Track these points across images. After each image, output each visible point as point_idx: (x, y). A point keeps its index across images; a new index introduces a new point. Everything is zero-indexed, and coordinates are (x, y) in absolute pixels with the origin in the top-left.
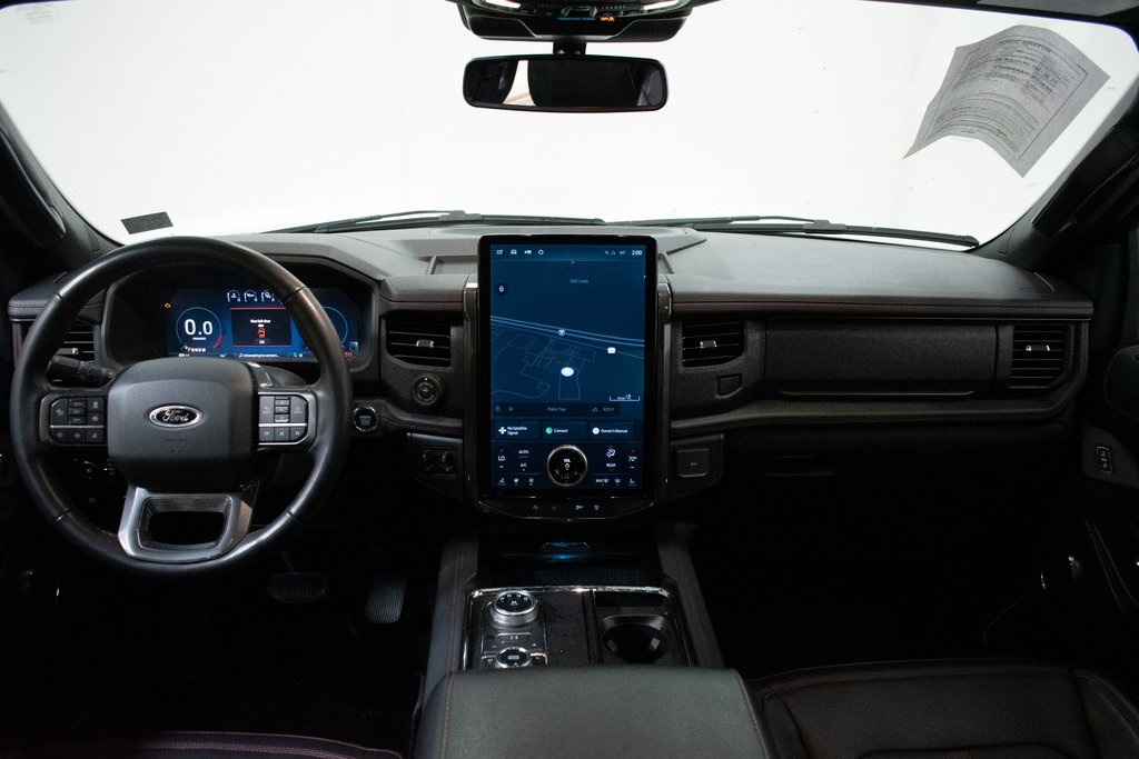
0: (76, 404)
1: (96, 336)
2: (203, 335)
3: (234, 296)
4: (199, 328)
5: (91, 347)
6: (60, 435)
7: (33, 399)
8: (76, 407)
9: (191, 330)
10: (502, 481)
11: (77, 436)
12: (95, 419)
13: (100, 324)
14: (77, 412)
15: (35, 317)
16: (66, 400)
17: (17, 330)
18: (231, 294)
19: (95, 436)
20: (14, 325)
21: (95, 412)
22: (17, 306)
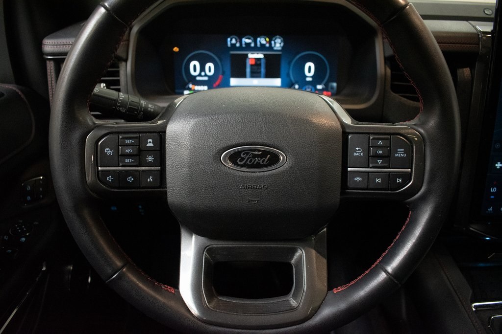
0: (128, 141)
1: (122, 73)
2: (206, 75)
3: (234, 41)
4: (203, 69)
5: (117, 83)
6: (110, 179)
7: (76, 135)
8: (128, 145)
9: (195, 70)
10: (491, 209)
11: (130, 179)
12: (150, 159)
13: (126, 60)
14: (128, 151)
15: (65, 54)
16: (116, 136)
17: (50, 66)
18: (231, 40)
19: (150, 179)
20: (48, 62)
21: (150, 151)
22: (50, 45)
